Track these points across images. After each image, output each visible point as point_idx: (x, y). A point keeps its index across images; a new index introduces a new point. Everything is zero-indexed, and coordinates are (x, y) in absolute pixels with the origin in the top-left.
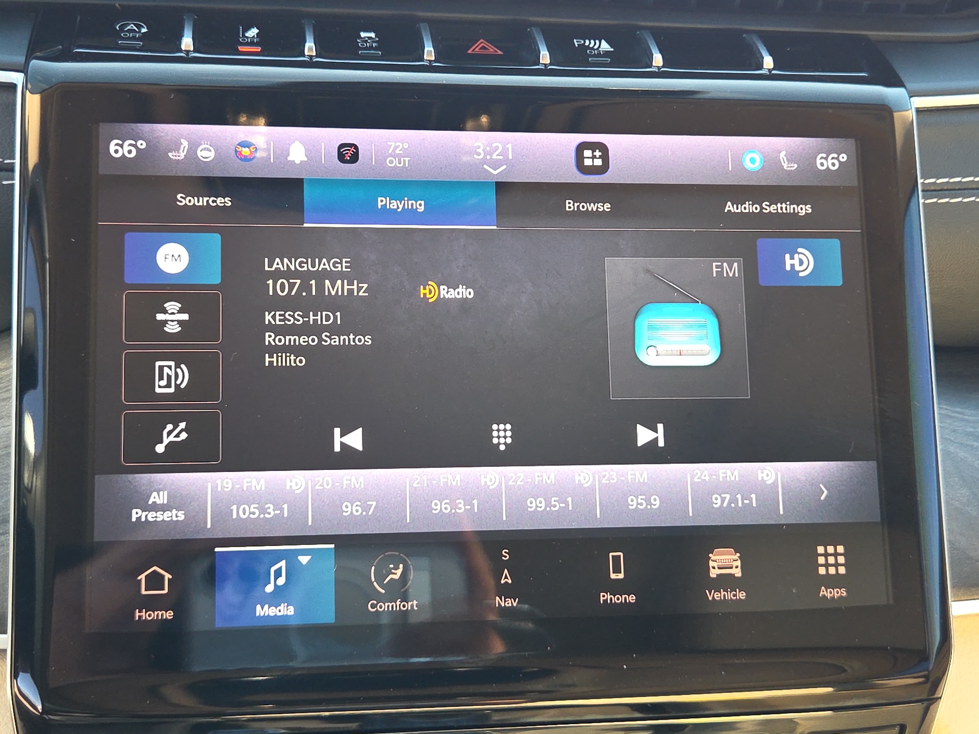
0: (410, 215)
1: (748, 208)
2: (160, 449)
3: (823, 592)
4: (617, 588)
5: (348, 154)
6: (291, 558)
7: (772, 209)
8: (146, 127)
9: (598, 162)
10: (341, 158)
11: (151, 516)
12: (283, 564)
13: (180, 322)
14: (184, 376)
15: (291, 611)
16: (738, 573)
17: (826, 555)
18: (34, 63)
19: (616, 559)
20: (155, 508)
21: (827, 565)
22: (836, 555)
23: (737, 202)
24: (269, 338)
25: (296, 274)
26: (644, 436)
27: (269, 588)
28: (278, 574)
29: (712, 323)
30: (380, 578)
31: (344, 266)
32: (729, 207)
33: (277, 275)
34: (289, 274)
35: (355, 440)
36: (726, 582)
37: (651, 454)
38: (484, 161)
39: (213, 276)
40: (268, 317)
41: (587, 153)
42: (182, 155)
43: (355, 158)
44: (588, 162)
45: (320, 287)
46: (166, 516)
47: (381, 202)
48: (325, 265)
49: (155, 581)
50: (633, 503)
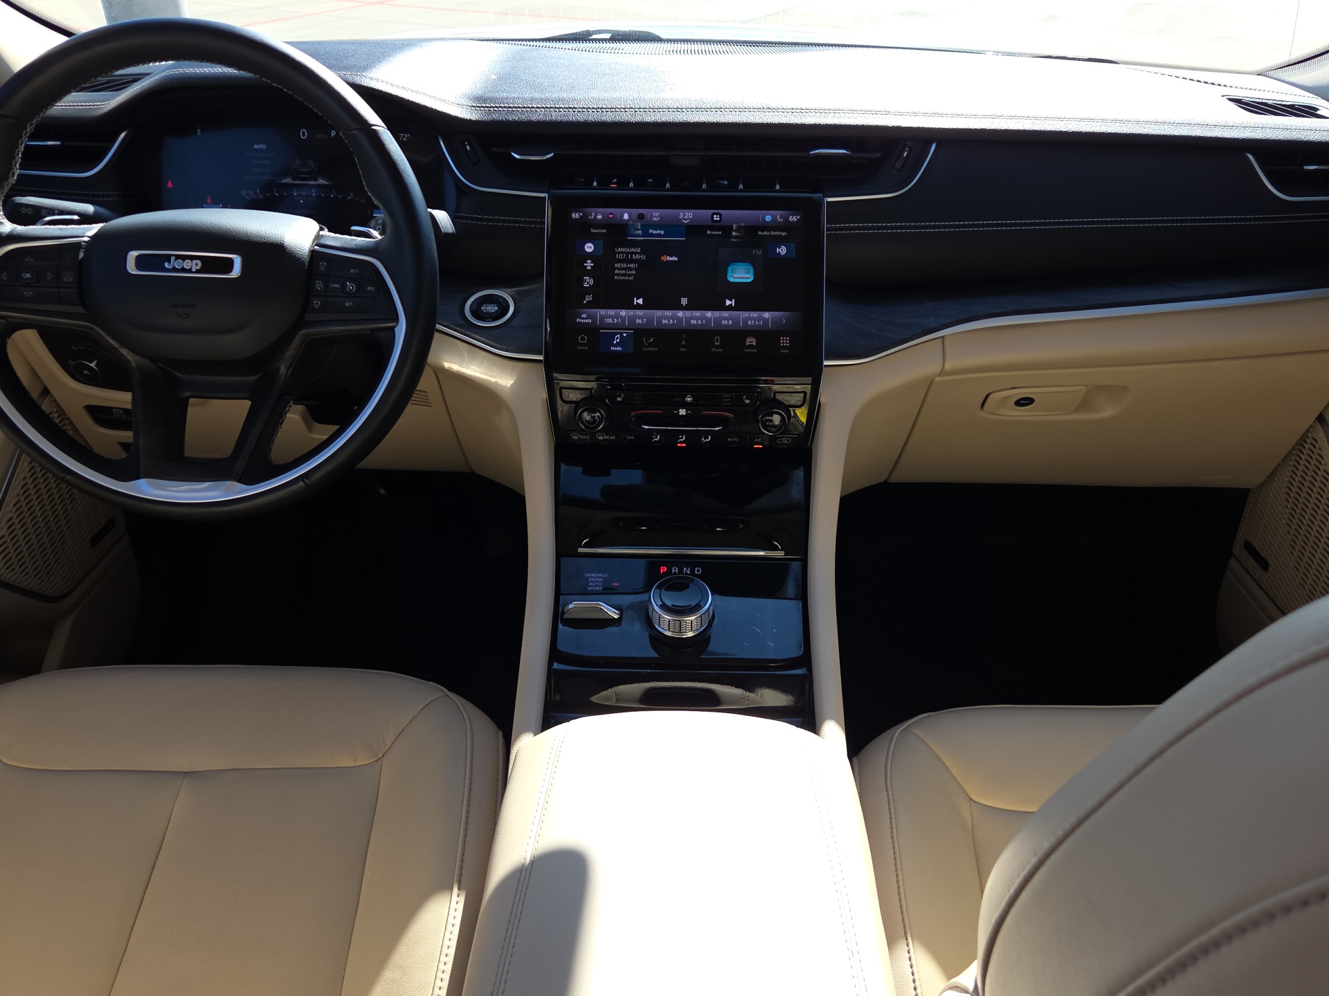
0: (659, 235)
1: (766, 233)
2: (585, 302)
3: (781, 351)
4: (717, 347)
5: (641, 217)
6: (621, 334)
7: (774, 233)
8: (583, 209)
9: (718, 219)
10: (639, 218)
11: (582, 321)
12: (618, 336)
13: (591, 266)
14: (592, 282)
15: (621, 349)
16: (754, 344)
17: (786, 340)
18: (552, 191)
19: (717, 339)
20: (583, 318)
21: (786, 343)
22: (783, 340)
23: (762, 232)
24: (616, 271)
25: (625, 252)
26: (728, 302)
27: (615, 342)
28: (617, 338)
29: (752, 269)
30: (646, 341)
31: (639, 250)
32: (760, 233)
33: (619, 253)
34: (623, 253)
35: (640, 301)
36: (751, 347)
37: (730, 308)
38: (682, 218)
39: (601, 253)
40: (616, 265)
41: (715, 216)
42: (593, 217)
43: (643, 218)
44: (715, 219)
45: (632, 256)
46: (586, 321)
47: (650, 231)
48: (633, 250)
49: (583, 339)
50: (723, 322)
